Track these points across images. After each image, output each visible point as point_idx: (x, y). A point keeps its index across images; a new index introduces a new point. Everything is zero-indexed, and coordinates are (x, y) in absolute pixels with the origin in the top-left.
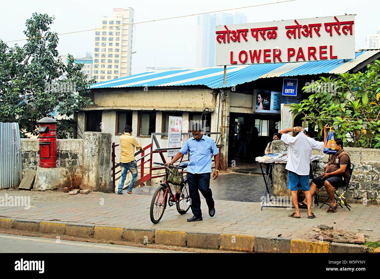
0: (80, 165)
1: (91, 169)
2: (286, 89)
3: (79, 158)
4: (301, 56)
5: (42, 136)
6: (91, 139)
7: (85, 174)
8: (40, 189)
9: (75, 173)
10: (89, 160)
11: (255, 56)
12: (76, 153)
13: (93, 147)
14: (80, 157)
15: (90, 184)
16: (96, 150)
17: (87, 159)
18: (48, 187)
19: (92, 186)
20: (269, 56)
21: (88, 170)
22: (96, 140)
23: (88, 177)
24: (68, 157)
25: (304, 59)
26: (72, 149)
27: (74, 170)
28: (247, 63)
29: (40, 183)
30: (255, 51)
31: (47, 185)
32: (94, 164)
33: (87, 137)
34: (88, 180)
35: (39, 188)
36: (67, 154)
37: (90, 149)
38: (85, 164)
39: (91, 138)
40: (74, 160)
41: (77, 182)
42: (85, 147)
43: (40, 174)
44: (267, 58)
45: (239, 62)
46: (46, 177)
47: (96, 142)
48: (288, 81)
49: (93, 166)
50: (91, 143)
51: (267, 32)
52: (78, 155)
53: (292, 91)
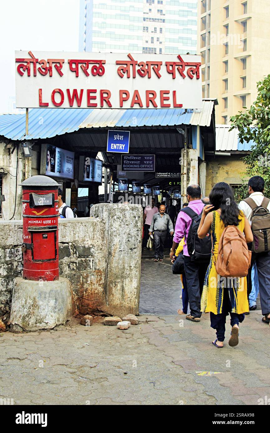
0: (95, 269)
1: (128, 273)
2: (112, 144)
3: (95, 255)
4: (137, 101)
5: (42, 214)
6: (128, 218)
7: (116, 285)
8: (42, 325)
9: (86, 286)
10: (124, 257)
11: (75, 97)
12: (87, 246)
13: (132, 231)
14: (97, 252)
15: (126, 304)
16: (137, 237)
17: (120, 255)
18: (58, 321)
19: (130, 307)
20: (94, 98)
21: (122, 277)
22: (137, 219)
23: (123, 289)
24: (69, 255)
25: (141, 106)
26: (77, 239)
27: (81, 279)
28: (62, 106)
29: (43, 314)
30: (75, 91)
31: (58, 316)
32: (133, 265)
33: (118, 214)
34: (123, 296)
35: (38, 324)
36: (67, 248)
37: (125, 237)
38: (114, 265)
39: (128, 215)
40: (83, 259)
41: (90, 303)
42: (115, 234)
43: (43, 296)
44: (92, 102)
45: (51, 105)
46: (56, 299)
47: (138, 222)
48: (116, 133)
49: (133, 267)
50: (127, 225)
51: (91, 66)
52: (92, 250)
53: (121, 146)
